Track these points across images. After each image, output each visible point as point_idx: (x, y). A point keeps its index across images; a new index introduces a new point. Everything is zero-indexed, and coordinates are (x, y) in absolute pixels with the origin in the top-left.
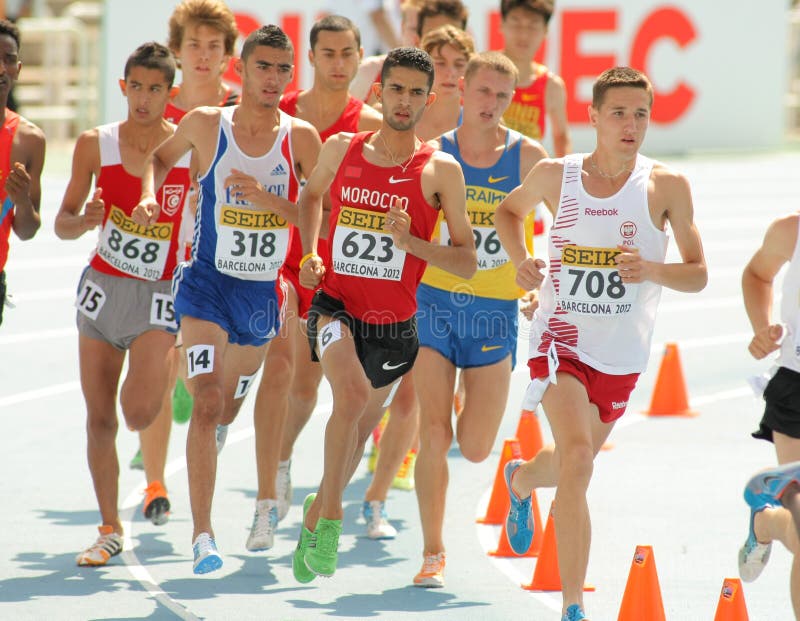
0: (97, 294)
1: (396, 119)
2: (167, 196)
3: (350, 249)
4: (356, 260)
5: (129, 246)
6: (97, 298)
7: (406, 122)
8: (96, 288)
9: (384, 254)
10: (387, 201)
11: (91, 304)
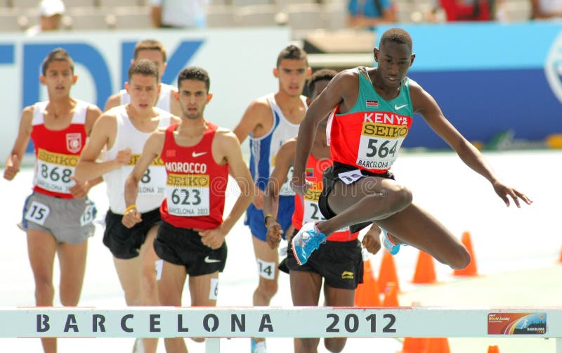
0: (41, 210)
1: (189, 113)
2: (70, 141)
3: (175, 199)
4: (180, 206)
5: (53, 172)
6: (43, 212)
7: (196, 113)
8: (40, 206)
9: (196, 200)
10: (193, 168)
11: (39, 216)
